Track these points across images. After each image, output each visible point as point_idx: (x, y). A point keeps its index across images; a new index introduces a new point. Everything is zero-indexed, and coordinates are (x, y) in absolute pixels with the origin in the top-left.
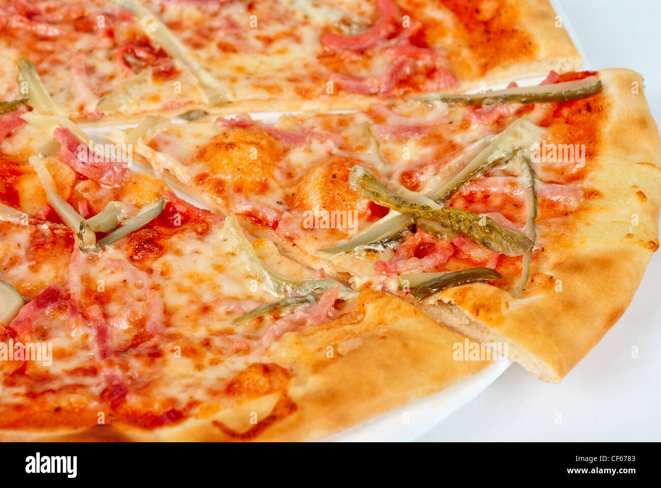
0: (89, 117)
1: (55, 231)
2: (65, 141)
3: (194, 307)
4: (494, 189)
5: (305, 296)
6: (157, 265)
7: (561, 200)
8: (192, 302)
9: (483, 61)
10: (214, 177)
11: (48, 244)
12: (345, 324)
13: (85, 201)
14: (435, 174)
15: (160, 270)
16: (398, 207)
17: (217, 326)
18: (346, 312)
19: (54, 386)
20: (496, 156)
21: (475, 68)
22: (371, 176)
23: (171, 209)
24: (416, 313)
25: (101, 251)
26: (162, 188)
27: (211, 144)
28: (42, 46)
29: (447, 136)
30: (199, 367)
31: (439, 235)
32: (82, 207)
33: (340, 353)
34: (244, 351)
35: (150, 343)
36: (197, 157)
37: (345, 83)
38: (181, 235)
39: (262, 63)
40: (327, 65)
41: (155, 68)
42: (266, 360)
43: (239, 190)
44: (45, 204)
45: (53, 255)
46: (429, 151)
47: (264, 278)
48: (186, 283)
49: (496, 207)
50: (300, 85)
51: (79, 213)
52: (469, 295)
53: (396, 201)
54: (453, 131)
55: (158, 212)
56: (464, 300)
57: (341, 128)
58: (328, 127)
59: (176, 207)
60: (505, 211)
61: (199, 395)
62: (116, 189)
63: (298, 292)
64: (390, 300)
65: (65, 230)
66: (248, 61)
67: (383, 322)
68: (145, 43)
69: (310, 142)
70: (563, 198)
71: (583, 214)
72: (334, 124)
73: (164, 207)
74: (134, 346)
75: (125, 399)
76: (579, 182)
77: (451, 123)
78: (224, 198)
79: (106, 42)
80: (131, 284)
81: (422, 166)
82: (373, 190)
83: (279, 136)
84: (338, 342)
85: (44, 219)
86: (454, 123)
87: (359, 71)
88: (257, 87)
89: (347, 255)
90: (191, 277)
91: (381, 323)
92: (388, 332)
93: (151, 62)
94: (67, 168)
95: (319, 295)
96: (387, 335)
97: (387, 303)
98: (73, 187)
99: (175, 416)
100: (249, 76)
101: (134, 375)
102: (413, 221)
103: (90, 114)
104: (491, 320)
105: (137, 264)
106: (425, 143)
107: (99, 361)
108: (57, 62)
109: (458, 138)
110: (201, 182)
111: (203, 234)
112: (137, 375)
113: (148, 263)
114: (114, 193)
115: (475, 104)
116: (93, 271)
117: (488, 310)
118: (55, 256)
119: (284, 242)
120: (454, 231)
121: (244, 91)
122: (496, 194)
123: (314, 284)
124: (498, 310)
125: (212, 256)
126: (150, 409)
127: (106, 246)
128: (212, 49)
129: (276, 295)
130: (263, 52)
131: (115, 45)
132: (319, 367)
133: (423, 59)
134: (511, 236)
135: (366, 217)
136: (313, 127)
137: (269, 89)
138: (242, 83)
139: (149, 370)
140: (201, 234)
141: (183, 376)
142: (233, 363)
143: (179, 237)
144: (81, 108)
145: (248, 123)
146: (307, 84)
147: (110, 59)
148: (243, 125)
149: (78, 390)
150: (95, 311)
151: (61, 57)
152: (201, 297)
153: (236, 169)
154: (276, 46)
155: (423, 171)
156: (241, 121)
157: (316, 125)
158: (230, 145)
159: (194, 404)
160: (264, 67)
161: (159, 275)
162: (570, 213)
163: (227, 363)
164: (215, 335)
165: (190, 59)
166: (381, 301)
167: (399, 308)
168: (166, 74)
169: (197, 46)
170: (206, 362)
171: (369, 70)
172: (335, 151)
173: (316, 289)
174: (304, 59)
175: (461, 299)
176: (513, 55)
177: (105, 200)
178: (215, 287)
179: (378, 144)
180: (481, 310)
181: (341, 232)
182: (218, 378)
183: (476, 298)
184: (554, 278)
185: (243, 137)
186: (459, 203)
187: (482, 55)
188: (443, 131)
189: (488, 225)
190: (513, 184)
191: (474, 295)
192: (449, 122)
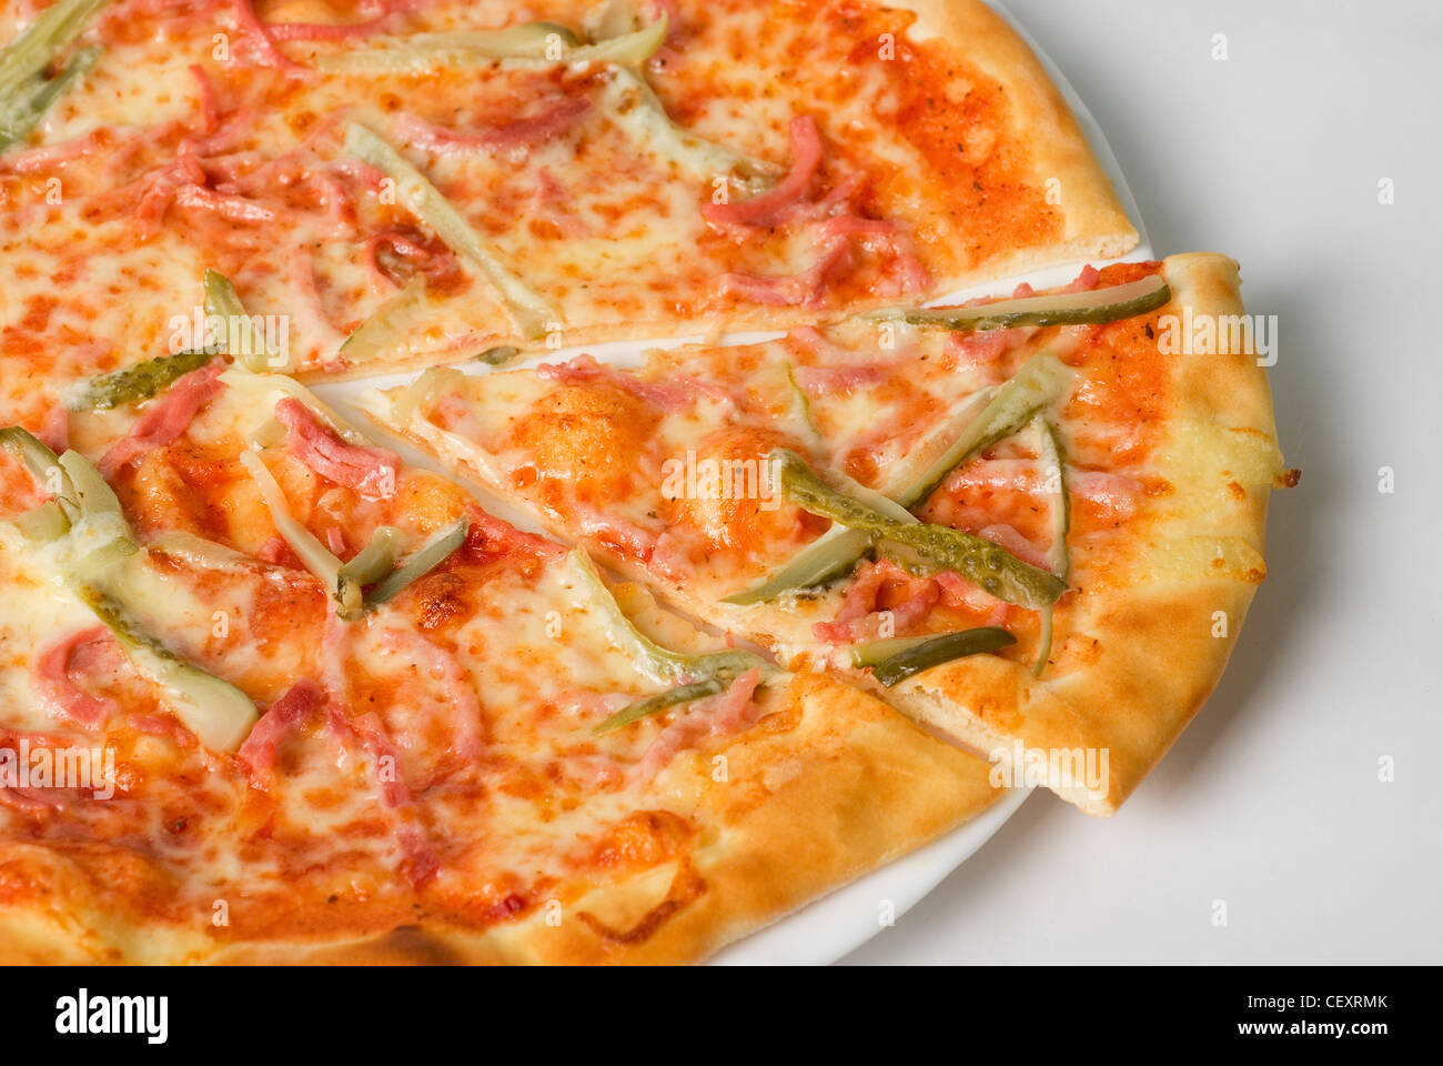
0: (326, 368)
1: (294, 584)
2: (296, 422)
3: (528, 708)
4: (997, 483)
5: (705, 683)
6: (463, 635)
7: (1108, 501)
8: (524, 699)
9: (973, 241)
10: (543, 474)
11: (285, 606)
12: (771, 733)
13: (337, 528)
14: (904, 456)
15: (468, 644)
16: (847, 518)
17: (568, 740)
18: (772, 710)
19: (319, 856)
20: (1001, 422)
21: (959, 248)
22: (798, 465)
23: (477, 534)
24: (883, 713)
25: (370, 616)
26: (460, 499)
27: (534, 415)
28: (235, 239)
29: (919, 383)
30: (547, 816)
31: (914, 570)
32: (333, 539)
33: (769, 788)
34: (615, 784)
35: (465, 775)
36: (513, 438)
37: (745, 290)
38: (497, 582)
39: (605, 255)
40: (713, 255)
41: (429, 274)
42: (651, 803)
43: (585, 496)
44: (272, 534)
45: (295, 624)
46: (888, 412)
47: (637, 652)
48: (512, 665)
49: (1004, 512)
50: (671, 296)
51: (328, 548)
52: (967, 680)
53: (842, 508)
54: (928, 375)
55: (458, 542)
56: (959, 689)
57: (744, 373)
58: (722, 372)
59: (484, 529)
60: (1018, 520)
61: (552, 868)
62: (385, 501)
63: (693, 675)
64: (842, 691)
65: (311, 580)
66: (580, 251)
68: (409, 228)
69: (695, 402)
70: (1111, 496)
71: (1142, 525)
72: (732, 368)
73: (466, 532)
74: (440, 780)
75: (435, 878)
76: (1136, 466)
77: (923, 359)
78: (562, 512)
79: (341, 229)
80: (424, 670)
81: (881, 439)
82: (804, 491)
83: (643, 394)
84: (764, 767)
85: (272, 559)
86: (929, 360)
87: (766, 261)
88: (601, 303)
89: (768, 606)
90: (519, 654)
91: (831, 731)
92: (842, 748)
93: (422, 264)
94: (302, 467)
95: (724, 679)
96: (836, 753)
97: (837, 697)
98: (314, 501)
99: (519, 904)
100: (587, 281)
101: (442, 830)
102: (870, 542)
103: (329, 365)
104: (1002, 722)
105: (430, 636)
106: (883, 397)
107: (387, 812)
108: (265, 270)
109: (936, 389)
110: (522, 483)
111: (532, 578)
112: (448, 832)
113: (449, 633)
114: (383, 508)
115: (963, 328)
116: (361, 650)
117: (998, 706)
118: (298, 626)
119: (664, 583)
120: (939, 563)
121: (579, 310)
122: (1003, 491)
123: (718, 660)
124: (1013, 705)
125: (549, 616)
126: (477, 893)
127: (378, 606)
128: (521, 235)
129: (657, 680)
130: (607, 237)
131: (359, 235)
132: (737, 813)
133: (873, 240)
135: (793, 535)
136: (697, 375)
137: (623, 305)
138: (576, 296)
139: (468, 822)
140: (530, 577)
141: (522, 833)
142: (598, 805)
143: (497, 587)
144: (314, 355)
145: (589, 372)
146: (684, 293)
147: (353, 260)
148: (580, 376)
149: (360, 863)
150: (369, 724)
151: (270, 259)
152: (539, 688)
153: (579, 461)
154: (629, 222)
155: (883, 450)
156: (579, 369)
157: (701, 369)
158: (570, 420)
159: (545, 883)
160: (608, 264)
161: (467, 654)
162: (1123, 523)
163: (589, 806)
164: (565, 756)
165: (484, 255)
166: (829, 693)
167: (856, 704)
168: (449, 284)
169: (496, 229)
170: (556, 807)
171: (785, 262)
172: (736, 417)
173: (720, 669)
174: (675, 245)
175: (953, 689)
176: (1022, 234)
177: (369, 522)
178: (557, 671)
179: (807, 402)
180: (985, 707)
181: (755, 564)
182: (578, 835)
183: (978, 687)
184: (1101, 643)
185: (588, 405)
186: (943, 507)
187: (971, 232)
188: (912, 374)
189: (994, 558)
190: (1030, 473)
191: (974, 681)
192: (920, 357)
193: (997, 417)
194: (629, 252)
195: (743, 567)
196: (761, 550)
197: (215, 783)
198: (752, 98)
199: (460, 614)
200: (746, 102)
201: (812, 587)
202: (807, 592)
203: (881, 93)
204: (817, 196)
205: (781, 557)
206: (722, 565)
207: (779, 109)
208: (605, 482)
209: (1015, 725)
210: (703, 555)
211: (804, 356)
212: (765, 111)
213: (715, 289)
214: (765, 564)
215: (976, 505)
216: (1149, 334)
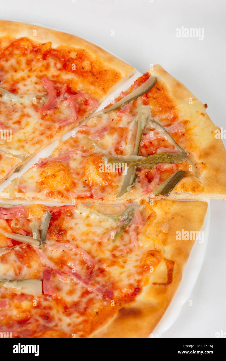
1: (23, 248)
3: (95, 245)
4: (152, 139)
5: (128, 218)
6: (68, 237)
8: (93, 244)
9: (101, 88)
10: (55, 191)
11: (24, 254)
12: (153, 220)
13: (21, 229)
14: (126, 144)
15: (71, 239)
17: (110, 247)
18: (148, 216)
21: (99, 91)
22: (109, 159)
23: (52, 213)
24: (173, 203)
25: (45, 245)
26: (42, 207)
27: (43, 178)
29: (116, 126)
30: (123, 267)
32: (22, 232)
33: (166, 233)
34: (130, 251)
35: (96, 268)
37: (61, 124)
38: (65, 221)
39: (24, 133)
40: (48, 120)
43: (68, 191)
44: (7, 239)
46: (116, 136)
48: (84, 238)
49: (158, 145)
50: (46, 135)
51: (23, 235)
52: (186, 186)
54: (117, 123)
55: (49, 217)
56: (187, 189)
57: (77, 144)
58: (73, 146)
59: (53, 211)
60: (162, 145)
61: (137, 278)
63: (124, 217)
65: (26, 245)
69: (72, 156)
72: (74, 144)
73: (50, 214)
74: (91, 273)
75: (114, 294)
76: (178, 120)
78: (65, 197)
80: (67, 250)
81: (119, 143)
83: (60, 160)
84: (160, 229)
85: (12, 245)
86: (114, 120)
87: (59, 116)
88: (33, 144)
89: (127, 193)
90: (83, 234)
91: (166, 213)
92: (172, 215)
95: (131, 215)
96: (172, 217)
97: (161, 205)
98: (10, 226)
99: (137, 290)
101: (103, 283)
102: (136, 167)
104: (200, 191)
105: (61, 242)
106: (111, 133)
109: (121, 126)
110: (50, 195)
111: (72, 215)
113: (65, 239)
115: (118, 109)
116: (49, 253)
117: (197, 188)
118: (31, 257)
121: (30, 149)
122: (154, 140)
123: (126, 211)
124: (200, 186)
125: (82, 222)
130: (21, 129)
132: (164, 242)
133: (79, 98)
134: (179, 155)
135: (118, 175)
136: (67, 150)
137: (38, 142)
138: (27, 146)
139: (106, 278)
141: (121, 274)
142: (131, 258)
143: (67, 222)
145: (45, 162)
146: (48, 133)
148: (43, 164)
149: (94, 301)
150: (66, 269)
152: (94, 240)
153: (62, 184)
154: (24, 122)
155: (121, 145)
157: (68, 148)
158: (54, 176)
159: (139, 281)
160: (27, 135)
161: (72, 241)
162: (185, 134)
163: (129, 259)
164: (113, 251)
167: (167, 204)
170: (122, 264)
171: (63, 113)
172: (84, 154)
173: (129, 213)
174: (38, 122)
175: (185, 189)
176: (113, 81)
177: (25, 224)
178: (94, 233)
179: (96, 143)
181: (115, 186)
182: (134, 267)
183: (190, 186)
184: (204, 163)
185: (54, 169)
186: (144, 151)
187: (99, 86)
188: (113, 125)
189: (169, 156)
190: (158, 133)
191: (188, 185)
192: (112, 120)
193: (142, 125)
194: (29, 129)
195: (113, 188)
196: (114, 182)
197: (45, 304)
198: (26, 79)
199: (65, 233)
200: (25, 81)
201: (132, 184)
202: (132, 185)
203: (55, 64)
204: (58, 94)
205: (119, 181)
206: (109, 189)
207: (34, 79)
208: (70, 185)
209: (203, 190)
210: (103, 189)
211: (86, 133)
212: (31, 81)
213: (55, 128)
214: (117, 184)
215: (150, 146)
216: (159, 90)
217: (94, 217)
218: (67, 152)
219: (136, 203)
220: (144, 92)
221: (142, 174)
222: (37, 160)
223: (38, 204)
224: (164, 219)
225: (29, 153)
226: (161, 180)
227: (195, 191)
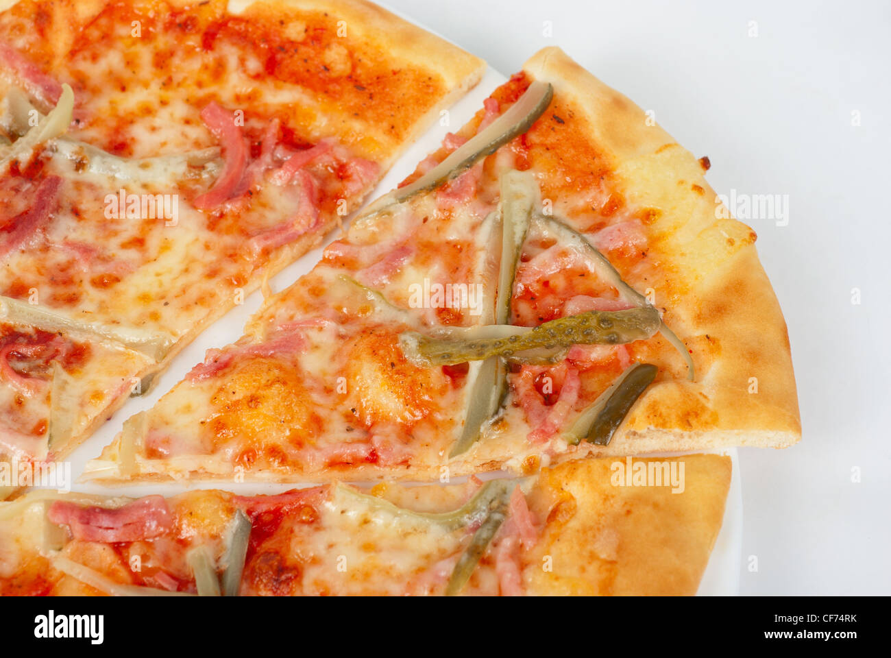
4: (546, 272)
5: (489, 518)
6: (308, 589)
9: (385, 125)
10: (261, 447)
12: (567, 521)
13: (161, 573)
15: (317, 593)
16: (477, 355)
20: (519, 232)
21: (379, 135)
22: (422, 339)
23: (255, 515)
26: (223, 499)
27: (219, 411)
29: (436, 238)
31: (553, 361)
32: (164, 581)
33: (609, 559)
37: (269, 242)
38: (298, 539)
39: (158, 275)
40: (227, 232)
41: (58, 358)
43: (299, 444)
46: (437, 268)
49: (566, 289)
50: (224, 275)
51: (166, 589)
52: (663, 410)
53: (471, 350)
54: (438, 229)
56: (664, 420)
57: (321, 299)
58: (307, 308)
59: (257, 508)
60: (579, 288)
63: (476, 518)
64: (589, 467)
66: (139, 282)
67: (607, 496)
68: (13, 336)
69: (308, 336)
71: (661, 245)
72: (309, 299)
73: (247, 517)
76: (623, 210)
77: (425, 220)
78: (293, 464)
82: (440, 353)
83: (270, 352)
84: (589, 548)
86: (430, 219)
87: (263, 216)
88: (187, 308)
89: (480, 442)
90: (353, 577)
92: (626, 503)
93: (46, 354)
94: (94, 546)
95: (499, 507)
96: (627, 508)
97: (589, 472)
102: (505, 360)
104: (707, 423)
106: (423, 261)
109: (452, 236)
110: (246, 461)
111: (315, 520)
115: (438, 186)
117: (697, 415)
119: (394, 470)
121: (178, 321)
122: (555, 275)
123: (483, 498)
124: (704, 409)
125: (349, 539)
128: (93, 294)
130: (147, 261)
133: (319, 160)
134: (634, 317)
135: (450, 387)
136: (291, 318)
137: (201, 301)
138: (167, 313)
140: (313, 521)
143: (300, 543)
145: (225, 358)
146: (231, 269)
148: (221, 367)
153: (280, 423)
154: (153, 243)
156: (216, 362)
157: (292, 313)
158: (253, 400)
160: (166, 279)
162: (647, 251)
165: (81, 322)
166: (581, 473)
167: (605, 469)
168: (77, 356)
169: (72, 300)
171: (272, 209)
172: (342, 330)
173: (491, 502)
174: (197, 240)
175: (661, 421)
176: (421, 102)
177: (173, 554)
178: (387, 572)
179: (379, 294)
180: (690, 419)
181: (443, 421)
183: (673, 410)
184: (711, 335)
185: (254, 381)
186: (525, 309)
187: (379, 120)
188: (428, 235)
189: (603, 320)
190: (564, 254)
191: (668, 407)
192: (422, 221)
193: (515, 230)
194: (171, 262)
195: (437, 428)
196: (439, 410)
198: (156, 111)
199: (296, 577)
200: (154, 116)
201: (496, 412)
202: (496, 418)
203: (242, 61)
204: (256, 152)
205: (456, 405)
206: (424, 434)
207: (180, 109)
208: (305, 427)
209: (714, 421)
210: (407, 433)
211: (347, 264)
212: (172, 115)
213: (250, 254)
214: (450, 417)
215: (543, 295)
216: (560, 121)
217: (383, 521)
218: (292, 325)
219: (512, 469)
220: (515, 130)
221: (523, 382)
222: (198, 354)
223: (210, 491)
224: (600, 515)
225: (174, 334)
226: (584, 396)
227: (690, 425)
